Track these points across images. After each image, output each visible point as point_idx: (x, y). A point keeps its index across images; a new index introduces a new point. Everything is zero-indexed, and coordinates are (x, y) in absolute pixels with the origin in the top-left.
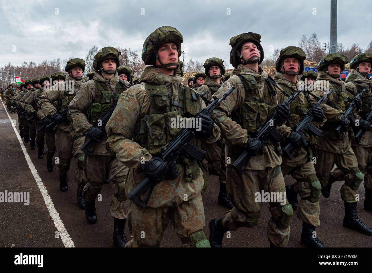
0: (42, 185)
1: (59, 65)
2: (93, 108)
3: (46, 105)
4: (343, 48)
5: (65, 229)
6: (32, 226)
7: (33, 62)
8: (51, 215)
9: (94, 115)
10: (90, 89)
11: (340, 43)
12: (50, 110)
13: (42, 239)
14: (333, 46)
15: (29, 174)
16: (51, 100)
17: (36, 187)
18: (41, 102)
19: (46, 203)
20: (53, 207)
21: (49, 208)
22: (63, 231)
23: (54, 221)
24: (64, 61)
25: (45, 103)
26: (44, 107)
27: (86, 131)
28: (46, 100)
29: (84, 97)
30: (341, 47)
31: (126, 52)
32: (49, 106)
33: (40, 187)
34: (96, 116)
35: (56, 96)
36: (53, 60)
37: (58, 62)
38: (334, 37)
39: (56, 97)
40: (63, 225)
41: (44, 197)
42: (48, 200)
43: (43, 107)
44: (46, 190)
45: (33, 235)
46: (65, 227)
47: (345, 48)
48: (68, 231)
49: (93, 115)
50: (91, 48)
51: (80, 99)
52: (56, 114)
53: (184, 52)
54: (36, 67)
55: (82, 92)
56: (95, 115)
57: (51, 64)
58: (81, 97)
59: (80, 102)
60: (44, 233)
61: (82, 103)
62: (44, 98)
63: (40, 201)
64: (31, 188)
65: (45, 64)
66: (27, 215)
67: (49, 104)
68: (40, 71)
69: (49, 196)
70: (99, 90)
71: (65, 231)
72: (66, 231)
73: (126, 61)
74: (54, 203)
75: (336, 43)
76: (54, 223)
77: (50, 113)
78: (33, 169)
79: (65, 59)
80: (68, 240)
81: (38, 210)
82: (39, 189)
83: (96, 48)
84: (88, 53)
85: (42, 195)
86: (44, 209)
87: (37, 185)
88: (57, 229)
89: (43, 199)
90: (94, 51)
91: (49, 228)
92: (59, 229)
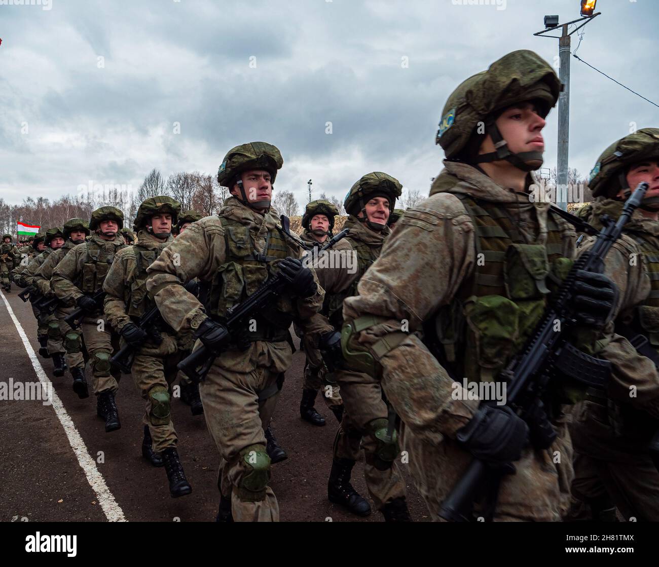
0: (64, 414)
2: (481, 321)
3: (172, 294)
4: (579, 176)
5: (107, 488)
6: (49, 485)
7: (44, 198)
8: (81, 465)
9: (490, 352)
10: (456, 235)
11: (574, 168)
12: (187, 311)
13: (67, 505)
14: (562, 173)
16: (185, 278)
17: (53, 416)
18: (154, 283)
19: (72, 444)
20: (85, 450)
21: (78, 452)
22: (103, 490)
23: (87, 474)
25: (169, 287)
26: (167, 303)
27: (461, 425)
28: (169, 277)
29: (432, 267)
30: (575, 175)
31: (210, 182)
32: (181, 296)
33: (60, 417)
34: (499, 354)
35: (197, 262)
38: (564, 159)
39: (198, 265)
40: (104, 480)
41: (67, 433)
42: (75, 439)
43: (164, 300)
44: (72, 422)
45: (51, 500)
46: (107, 485)
47: (581, 177)
48: (111, 491)
49: (482, 352)
50: (148, 173)
51: (415, 277)
52: (209, 324)
53: (311, 182)
54: (49, 207)
55: (421, 247)
56: (494, 351)
57: (77, 202)
58: (424, 267)
59: (418, 291)
60: (69, 495)
61: (427, 294)
62: (160, 270)
63: (61, 440)
64: (45, 418)
65: (65, 201)
66: (38, 465)
67: (180, 289)
68: (57, 213)
69: (78, 433)
70: (488, 238)
71: (106, 490)
72: (108, 491)
73: (210, 197)
74: (86, 444)
75: (567, 169)
76: (87, 477)
77: (189, 320)
80: (113, 506)
81: (57, 456)
82: (59, 419)
83: (156, 174)
84: (142, 182)
85: (64, 430)
86: (68, 455)
87: (55, 414)
88: (93, 488)
89: (67, 438)
90: (153, 179)
91: (79, 486)
92: (95, 488)
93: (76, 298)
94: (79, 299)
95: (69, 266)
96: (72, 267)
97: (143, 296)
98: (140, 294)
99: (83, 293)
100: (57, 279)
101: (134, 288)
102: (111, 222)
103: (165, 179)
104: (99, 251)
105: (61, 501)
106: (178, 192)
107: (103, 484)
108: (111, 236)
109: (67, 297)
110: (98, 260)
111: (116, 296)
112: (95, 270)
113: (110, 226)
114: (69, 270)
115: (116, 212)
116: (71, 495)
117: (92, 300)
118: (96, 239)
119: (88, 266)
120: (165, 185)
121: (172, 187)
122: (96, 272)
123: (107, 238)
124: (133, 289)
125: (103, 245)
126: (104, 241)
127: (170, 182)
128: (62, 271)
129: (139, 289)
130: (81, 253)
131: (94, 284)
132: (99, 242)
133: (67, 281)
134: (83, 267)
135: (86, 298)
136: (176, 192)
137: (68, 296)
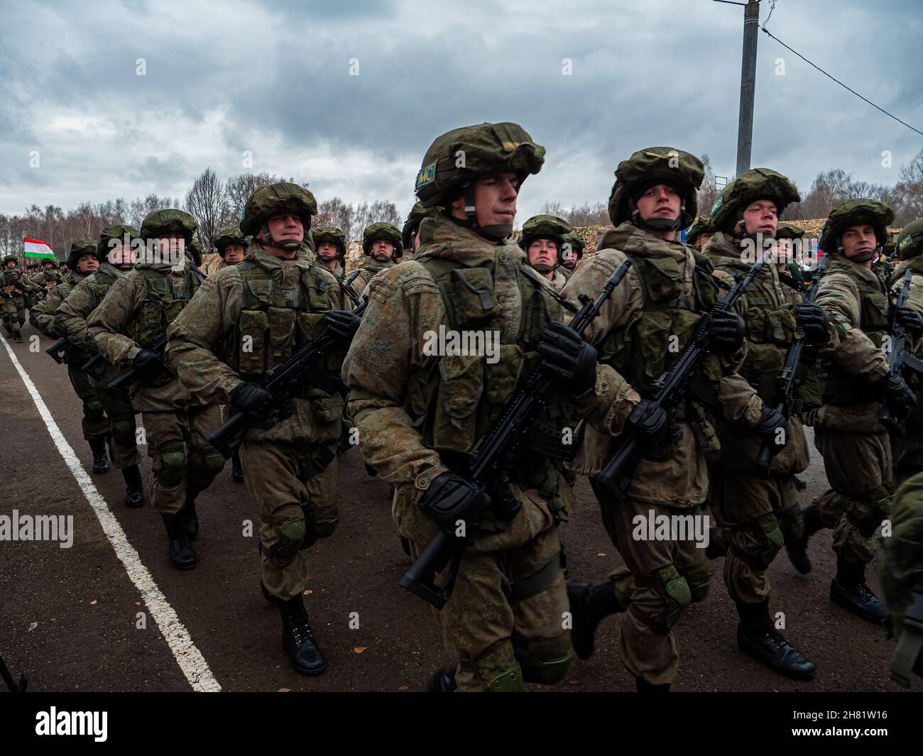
0: (94, 493)
1: (122, 215)
5: (154, 585)
6: (77, 583)
7: (55, 207)
8: (119, 557)
13: (102, 608)
15: (60, 468)
17: (78, 496)
19: (105, 531)
20: (124, 538)
21: (114, 541)
22: (149, 588)
23: (128, 568)
24: (133, 206)
33: (89, 497)
36: (105, 204)
37: (118, 208)
40: (150, 576)
41: (99, 517)
42: (110, 525)
44: (105, 503)
45: (81, 602)
46: (155, 581)
48: (161, 589)
50: (199, 174)
54: (62, 219)
57: (101, 212)
60: (105, 595)
63: (90, 527)
64: (69, 499)
65: (85, 210)
66: (61, 558)
68: (74, 229)
69: (113, 516)
71: (153, 588)
72: (157, 589)
74: (125, 531)
76: (128, 572)
78: (71, 457)
79: (136, 201)
80: (163, 607)
81: (88, 546)
82: (87, 500)
83: (211, 175)
84: (191, 186)
85: (94, 513)
86: (102, 545)
87: (81, 493)
88: (136, 585)
89: (99, 523)
90: (207, 183)
91: (117, 584)
92: (139, 585)
93: (229, 390)
94: (235, 392)
95: (206, 317)
96: (213, 320)
97: (479, 395)
98: (469, 390)
99: (241, 377)
100: (182, 347)
101: (448, 371)
102: (291, 218)
103: (222, 183)
104: (270, 281)
105: (94, 602)
106: (241, 201)
107: (149, 580)
108: (291, 250)
109: (208, 388)
110: (271, 303)
111: (385, 396)
112: (268, 326)
113: (291, 227)
114: (208, 326)
115: (304, 196)
116: (107, 595)
117: (264, 392)
118: (258, 257)
119: (252, 317)
120: (223, 191)
121: (232, 194)
122: (268, 330)
123: (282, 253)
124: (445, 376)
125: (278, 268)
126: (277, 261)
127: (230, 187)
128: (191, 329)
129: (465, 376)
130: (230, 288)
131: (266, 355)
132: (267, 262)
133: (203, 352)
134: (238, 318)
135: (250, 388)
136: (238, 201)
137: (212, 386)
